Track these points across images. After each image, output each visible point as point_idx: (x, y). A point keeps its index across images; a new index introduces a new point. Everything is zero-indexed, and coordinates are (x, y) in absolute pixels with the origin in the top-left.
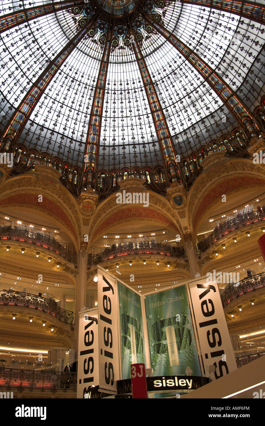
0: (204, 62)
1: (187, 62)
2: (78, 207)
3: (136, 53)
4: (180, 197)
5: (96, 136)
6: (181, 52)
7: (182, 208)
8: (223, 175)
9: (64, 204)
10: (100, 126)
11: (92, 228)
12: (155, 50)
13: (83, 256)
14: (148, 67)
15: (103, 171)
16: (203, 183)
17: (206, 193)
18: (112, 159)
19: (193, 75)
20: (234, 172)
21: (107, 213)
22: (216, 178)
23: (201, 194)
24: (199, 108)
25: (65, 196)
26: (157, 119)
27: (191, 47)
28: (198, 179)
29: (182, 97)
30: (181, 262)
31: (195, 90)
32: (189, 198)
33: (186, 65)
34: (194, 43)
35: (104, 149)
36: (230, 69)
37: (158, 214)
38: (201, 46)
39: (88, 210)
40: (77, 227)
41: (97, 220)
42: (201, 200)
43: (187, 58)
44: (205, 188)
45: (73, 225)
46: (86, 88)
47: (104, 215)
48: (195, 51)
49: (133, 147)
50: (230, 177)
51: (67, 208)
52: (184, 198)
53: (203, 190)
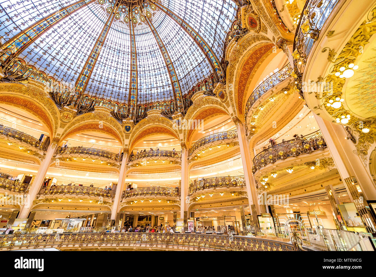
0: (168, 55)
1: (159, 50)
2: (59, 115)
3: (130, 30)
4: (129, 127)
5: (89, 72)
6: (158, 43)
7: (128, 134)
8: (156, 123)
9: (48, 111)
10: (94, 66)
11: (66, 131)
12: (143, 34)
13: (52, 148)
14: (136, 42)
15: (87, 95)
16: (144, 123)
17: (145, 129)
18: (96, 90)
19: (160, 59)
20: (162, 124)
21: (80, 123)
22: (152, 124)
23: (141, 129)
24: (158, 80)
25: (50, 106)
26: (133, 75)
27: (164, 43)
28: (143, 121)
29: (151, 69)
30: (117, 164)
31: (159, 68)
32: (134, 129)
33: (158, 52)
34: (166, 42)
35: (93, 81)
36: (180, 66)
37: (114, 132)
38: (170, 45)
39: (66, 119)
40: (55, 128)
41: (72, 126)
42: (140, 132)
43: (161, 48)
44: (145, 127)
45: (52, 125)
46: (90, 37)
47: (78, 124)
48: (166, 46)
49: (112, 87)
50: (159, 126)
51: (50, 114)
52: (131, 129)
53: (143, 128)
